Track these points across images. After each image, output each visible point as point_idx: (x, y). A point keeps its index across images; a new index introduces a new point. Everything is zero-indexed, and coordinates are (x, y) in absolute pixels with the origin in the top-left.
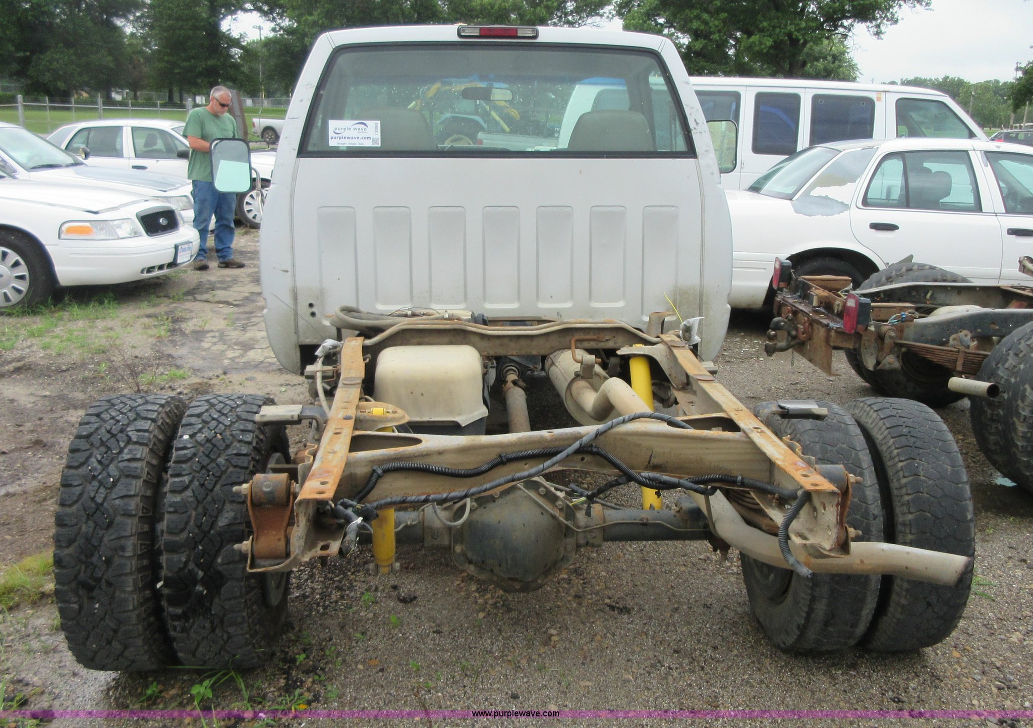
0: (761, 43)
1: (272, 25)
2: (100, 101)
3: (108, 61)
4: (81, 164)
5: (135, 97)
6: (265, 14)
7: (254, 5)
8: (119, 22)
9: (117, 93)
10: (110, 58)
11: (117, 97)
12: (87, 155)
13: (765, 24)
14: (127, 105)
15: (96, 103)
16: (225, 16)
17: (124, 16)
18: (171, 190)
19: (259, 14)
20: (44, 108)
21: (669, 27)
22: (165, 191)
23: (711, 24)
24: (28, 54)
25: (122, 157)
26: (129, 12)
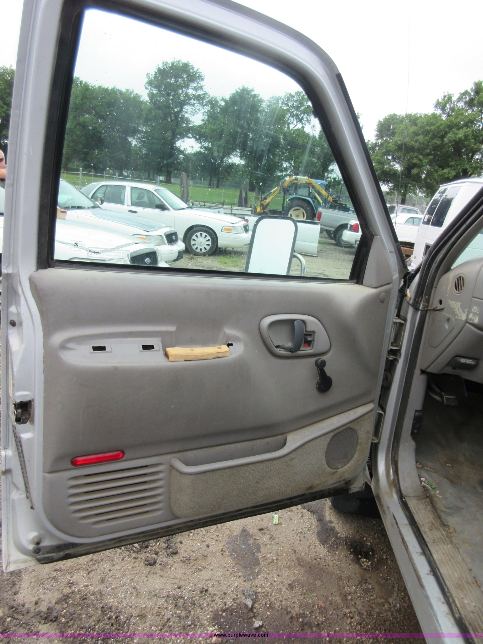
0: (449, 173)
1: (200, 145)
2: (117, 174)
3: (123, 156)
4: (99, 207)
5: (133, 174)
6: (197, 140)
7: (192, 135)
8: (130, 139)
9: (126, 172)
10: (124, 155)
11: (125, 174)
12: (102, 202)
13: (453, 163)
14: (129, 177)
15: (115, 175)
16: (179, 139)
17: (133, 136)
18: (152, 231)
19: (194, 140)
20: (91, 175)
21: (393, 161)
22: (148, 232)
23: (423, 161)
24: (88, 150)
25: (124, 204)
26: (135, 135)
